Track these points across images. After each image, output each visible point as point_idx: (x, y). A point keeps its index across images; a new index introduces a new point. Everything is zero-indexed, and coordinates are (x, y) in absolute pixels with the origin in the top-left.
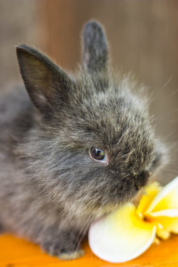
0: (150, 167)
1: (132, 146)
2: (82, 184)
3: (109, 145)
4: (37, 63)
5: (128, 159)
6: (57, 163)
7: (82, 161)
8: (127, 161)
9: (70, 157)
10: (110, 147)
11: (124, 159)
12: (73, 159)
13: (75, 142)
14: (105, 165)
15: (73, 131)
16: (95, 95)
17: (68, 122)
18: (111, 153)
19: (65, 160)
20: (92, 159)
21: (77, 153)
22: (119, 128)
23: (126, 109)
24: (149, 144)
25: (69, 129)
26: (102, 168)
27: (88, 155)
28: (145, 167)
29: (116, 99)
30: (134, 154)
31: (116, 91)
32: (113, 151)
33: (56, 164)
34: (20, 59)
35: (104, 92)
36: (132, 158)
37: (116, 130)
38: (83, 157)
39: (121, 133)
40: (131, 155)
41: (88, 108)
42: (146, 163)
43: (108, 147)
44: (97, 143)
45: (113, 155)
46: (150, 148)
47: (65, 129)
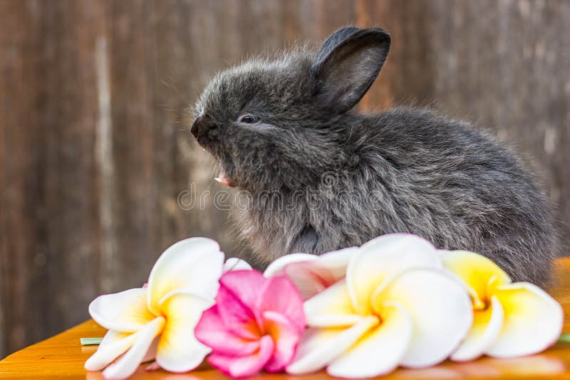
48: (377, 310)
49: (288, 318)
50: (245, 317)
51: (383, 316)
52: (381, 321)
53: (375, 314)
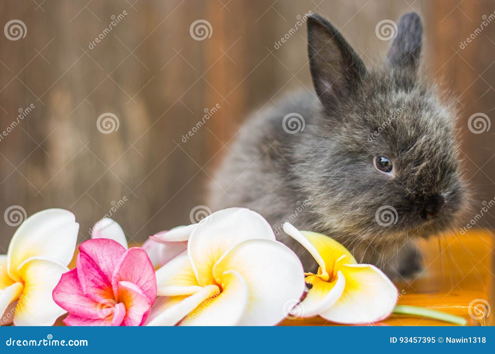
0: (447, 195)
1: (427, 157)
2: (355, 194)
3: (398, 152)
4: (329, 41)
5: (419, 171)
6: (330, 168)
7: (363, 170)
8: (417, 173)
9: (348, 164)
10: (398, 155)
11: (414, 171)
12: (352, 166)
13: (358, 144)
14: (391, 179)
15: (357, 128)
16: (394, 91)
17: (354, 116)
18: (399, 162)
19: (340, 166)
20: (376, 169)
21: (358, 161)
22: (413, 132)
23: (428, 115)
24: (450, 160)
25: (354, 126)
26: (385, 181)
27: (372, 164)
28: (440, 189)
29: (420, 102)
30: (427, 167)
31: (422, 93)
32: (402, 160)
33: (328, 170)
34: (311, 33)
35: (406, 92)
36: (424, 172)
37: (409, 134)
38: (365, 166)
39: (416, 138)
40: (424, 168)
41: (381, 104)
42: (443, 185)
43: (396, 154)
44: (382, 149)
45: (401, 166)
46: (452, 167)
47: (348, 125)
48: (218, 280)
49: (141, 288)
50: (101, 283)
51: (223, 286)
52: (221, 290)
53: (215, 283)
